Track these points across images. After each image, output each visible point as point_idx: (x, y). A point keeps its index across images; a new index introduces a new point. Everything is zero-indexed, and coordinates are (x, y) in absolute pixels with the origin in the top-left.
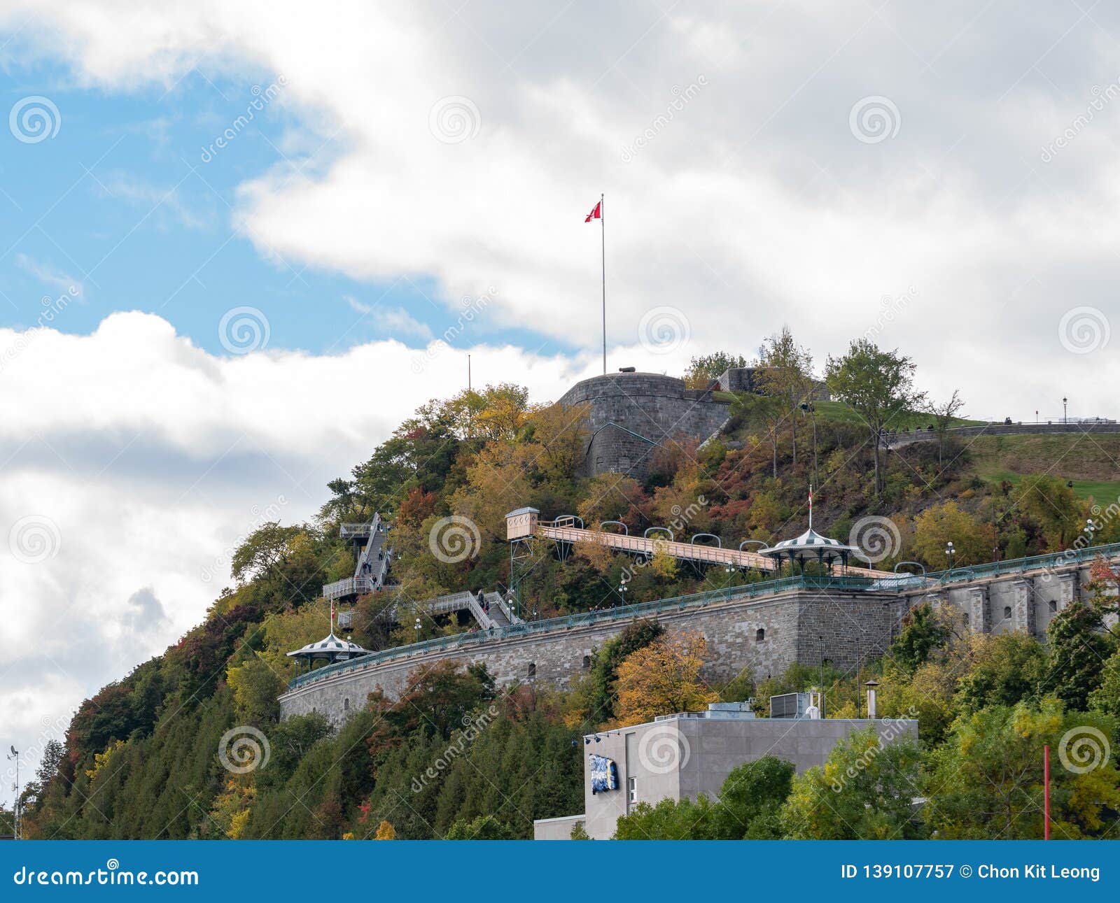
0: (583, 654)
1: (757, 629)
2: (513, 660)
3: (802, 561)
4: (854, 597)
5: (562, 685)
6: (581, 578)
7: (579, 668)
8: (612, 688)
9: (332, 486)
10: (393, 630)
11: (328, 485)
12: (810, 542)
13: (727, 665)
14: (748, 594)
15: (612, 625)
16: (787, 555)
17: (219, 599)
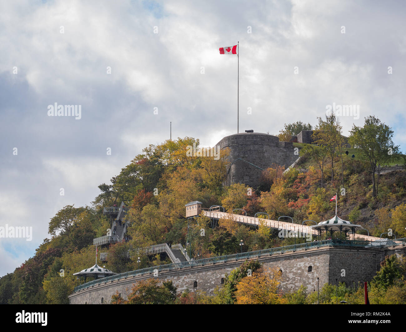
0: (221, 276)
1: (308, 266)
2: (186, 279)
3: (332, 232)
4: (358, 251)
5: (210, 292)
6: (221, 238)
7: (219, 284)
8: (234, 295)
9: (100, 187)
10: (127, 262)
11: (98, 187)
12: (336, 222)
13: (293, 284)
14: (304, 248)
15: (236, 262)
16: (324, 229)
17: (42, 244)
